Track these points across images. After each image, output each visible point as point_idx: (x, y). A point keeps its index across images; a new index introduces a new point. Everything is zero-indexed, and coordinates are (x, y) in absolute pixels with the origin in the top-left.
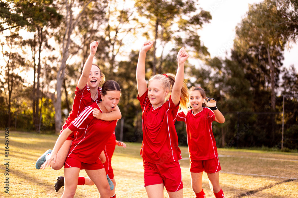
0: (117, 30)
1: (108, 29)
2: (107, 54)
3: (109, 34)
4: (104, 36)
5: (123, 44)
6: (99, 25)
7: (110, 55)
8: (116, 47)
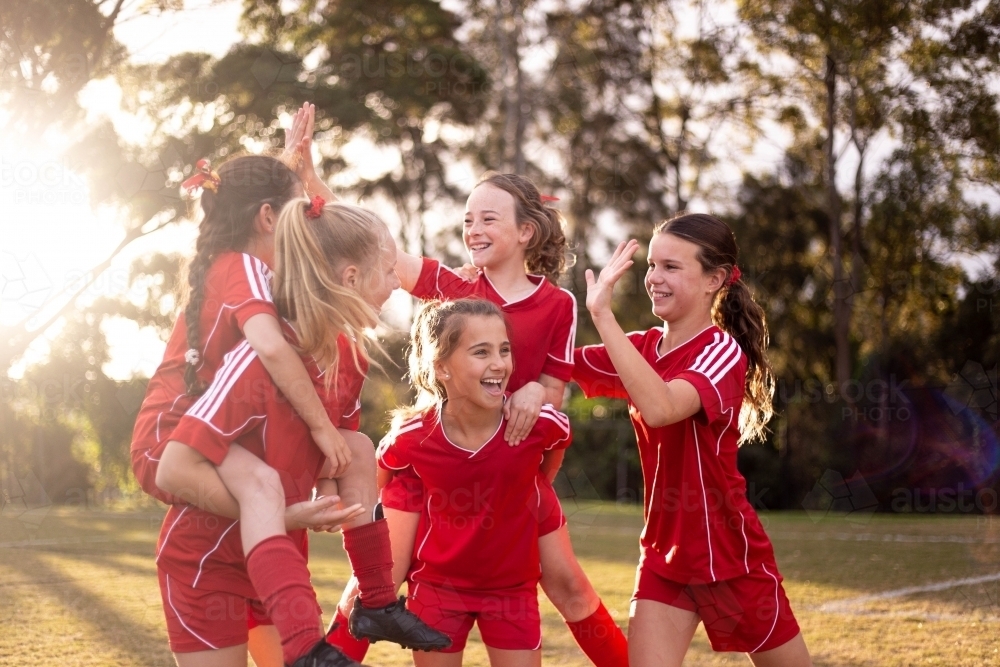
0: (684, 112)
1: (656, 109)
2: (657, 197)
3: (659, 128)
4: (645, 136)
5: (714, 160)
6: (619, 100)
7: (670, 200)
8: (688, 172)
